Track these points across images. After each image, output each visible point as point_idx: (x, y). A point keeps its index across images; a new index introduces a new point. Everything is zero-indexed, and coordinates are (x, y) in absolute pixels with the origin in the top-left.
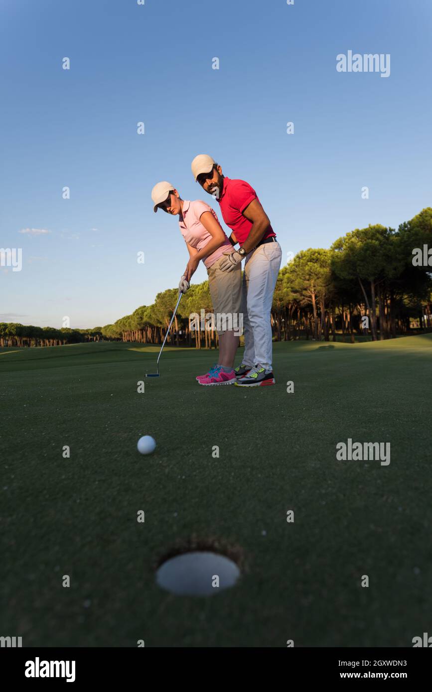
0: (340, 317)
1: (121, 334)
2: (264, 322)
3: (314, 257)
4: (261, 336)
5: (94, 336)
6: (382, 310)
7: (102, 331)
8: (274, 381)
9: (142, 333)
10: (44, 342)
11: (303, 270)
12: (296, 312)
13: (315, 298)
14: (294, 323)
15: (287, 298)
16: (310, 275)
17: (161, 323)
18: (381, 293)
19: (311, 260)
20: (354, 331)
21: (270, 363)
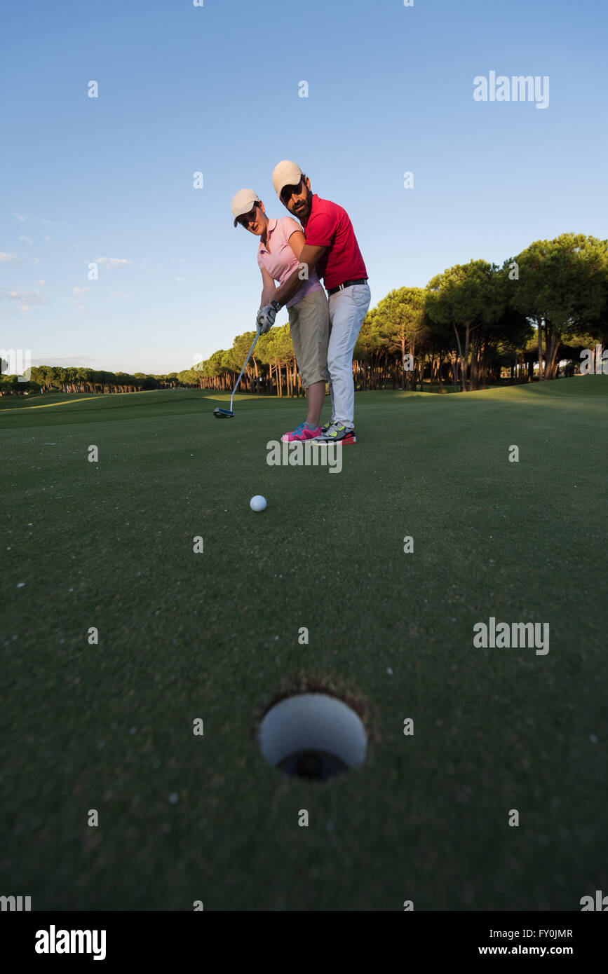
0: (429, 365)
1: (198, 381)
2: (345, 375)
3: (407, 297)
4: (341, 390)
5: (170, 382)
6: (475, 358)
7: (178, 377)
8: (355, 440)
9: (221, 380)
10: (118, 388)
11: (394, 312)
12: (383, 359)
13: (405, 344)
14: (380, 370)
15: (375, 344)
16: (401, 318)
17: (240, 369)
18: (475, 339)
19: (403, 301)
20: (443, 380)
21: (352, 419)
